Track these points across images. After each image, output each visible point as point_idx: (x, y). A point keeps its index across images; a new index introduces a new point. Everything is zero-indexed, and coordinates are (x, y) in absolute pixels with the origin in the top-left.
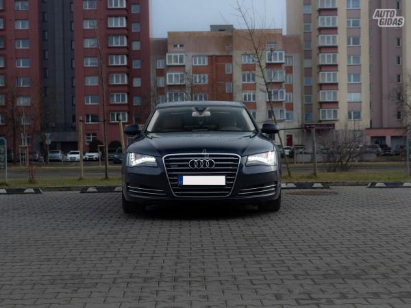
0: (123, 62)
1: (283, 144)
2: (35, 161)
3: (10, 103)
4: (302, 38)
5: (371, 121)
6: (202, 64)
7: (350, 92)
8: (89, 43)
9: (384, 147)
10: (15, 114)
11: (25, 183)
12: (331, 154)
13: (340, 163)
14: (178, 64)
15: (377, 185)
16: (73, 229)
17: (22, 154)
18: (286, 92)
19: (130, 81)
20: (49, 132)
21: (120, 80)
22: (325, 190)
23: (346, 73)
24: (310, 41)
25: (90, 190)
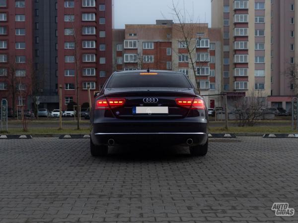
0: (92, 46)
1: (207, 107)
2: (28, 116)
3: (11, 75)
4: (222, 30)
5: (272, 91)
6: (150, 48)
7: (256, 69)
8: (68, 32)
9: (281, 109)
10: (14, 82)
11: (20, 131)
12: (241, 114)
13: (247, 121)
14: (133, 48)
15: (270, 136)
16: (53, 162)
17: (19, 111)
18: (210, 69)
19: (98, 60)
20: (39, 95)
21: (90, 59)
22: (232, 139)
23: (254, 55)
24: (228, 32)
25: (66, 136)
